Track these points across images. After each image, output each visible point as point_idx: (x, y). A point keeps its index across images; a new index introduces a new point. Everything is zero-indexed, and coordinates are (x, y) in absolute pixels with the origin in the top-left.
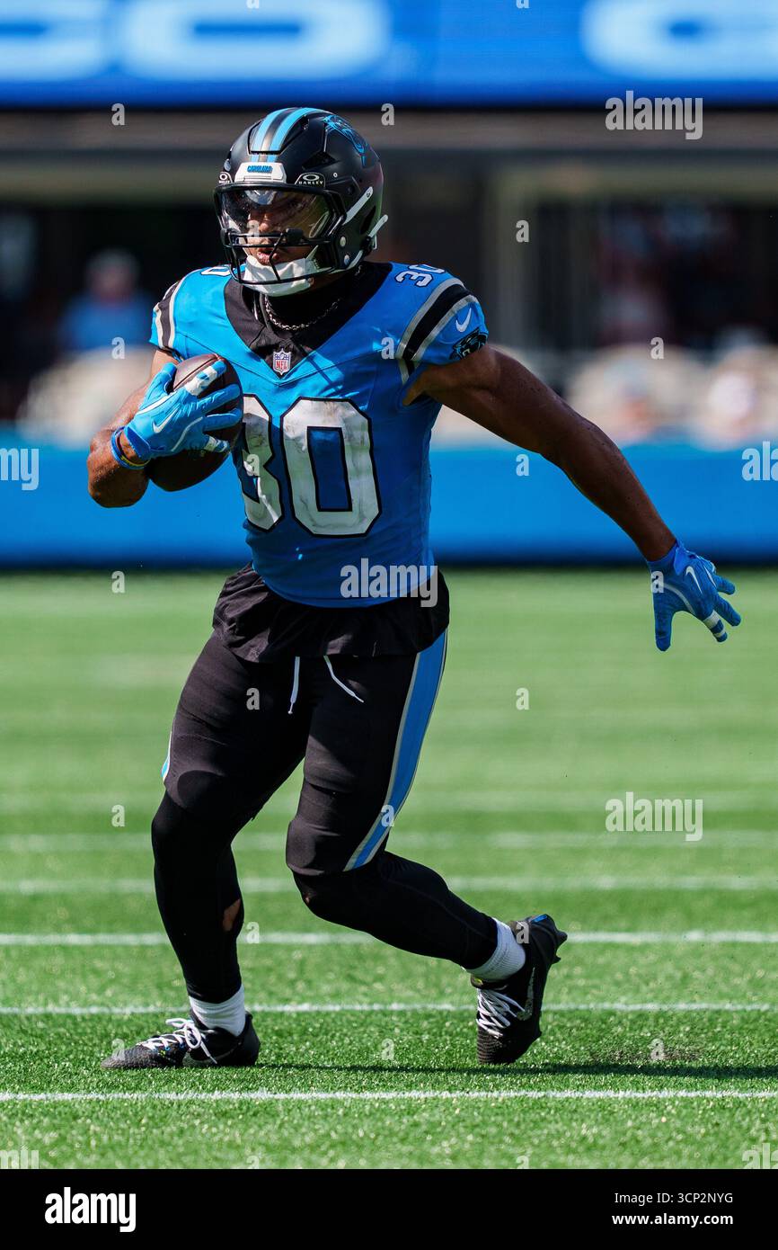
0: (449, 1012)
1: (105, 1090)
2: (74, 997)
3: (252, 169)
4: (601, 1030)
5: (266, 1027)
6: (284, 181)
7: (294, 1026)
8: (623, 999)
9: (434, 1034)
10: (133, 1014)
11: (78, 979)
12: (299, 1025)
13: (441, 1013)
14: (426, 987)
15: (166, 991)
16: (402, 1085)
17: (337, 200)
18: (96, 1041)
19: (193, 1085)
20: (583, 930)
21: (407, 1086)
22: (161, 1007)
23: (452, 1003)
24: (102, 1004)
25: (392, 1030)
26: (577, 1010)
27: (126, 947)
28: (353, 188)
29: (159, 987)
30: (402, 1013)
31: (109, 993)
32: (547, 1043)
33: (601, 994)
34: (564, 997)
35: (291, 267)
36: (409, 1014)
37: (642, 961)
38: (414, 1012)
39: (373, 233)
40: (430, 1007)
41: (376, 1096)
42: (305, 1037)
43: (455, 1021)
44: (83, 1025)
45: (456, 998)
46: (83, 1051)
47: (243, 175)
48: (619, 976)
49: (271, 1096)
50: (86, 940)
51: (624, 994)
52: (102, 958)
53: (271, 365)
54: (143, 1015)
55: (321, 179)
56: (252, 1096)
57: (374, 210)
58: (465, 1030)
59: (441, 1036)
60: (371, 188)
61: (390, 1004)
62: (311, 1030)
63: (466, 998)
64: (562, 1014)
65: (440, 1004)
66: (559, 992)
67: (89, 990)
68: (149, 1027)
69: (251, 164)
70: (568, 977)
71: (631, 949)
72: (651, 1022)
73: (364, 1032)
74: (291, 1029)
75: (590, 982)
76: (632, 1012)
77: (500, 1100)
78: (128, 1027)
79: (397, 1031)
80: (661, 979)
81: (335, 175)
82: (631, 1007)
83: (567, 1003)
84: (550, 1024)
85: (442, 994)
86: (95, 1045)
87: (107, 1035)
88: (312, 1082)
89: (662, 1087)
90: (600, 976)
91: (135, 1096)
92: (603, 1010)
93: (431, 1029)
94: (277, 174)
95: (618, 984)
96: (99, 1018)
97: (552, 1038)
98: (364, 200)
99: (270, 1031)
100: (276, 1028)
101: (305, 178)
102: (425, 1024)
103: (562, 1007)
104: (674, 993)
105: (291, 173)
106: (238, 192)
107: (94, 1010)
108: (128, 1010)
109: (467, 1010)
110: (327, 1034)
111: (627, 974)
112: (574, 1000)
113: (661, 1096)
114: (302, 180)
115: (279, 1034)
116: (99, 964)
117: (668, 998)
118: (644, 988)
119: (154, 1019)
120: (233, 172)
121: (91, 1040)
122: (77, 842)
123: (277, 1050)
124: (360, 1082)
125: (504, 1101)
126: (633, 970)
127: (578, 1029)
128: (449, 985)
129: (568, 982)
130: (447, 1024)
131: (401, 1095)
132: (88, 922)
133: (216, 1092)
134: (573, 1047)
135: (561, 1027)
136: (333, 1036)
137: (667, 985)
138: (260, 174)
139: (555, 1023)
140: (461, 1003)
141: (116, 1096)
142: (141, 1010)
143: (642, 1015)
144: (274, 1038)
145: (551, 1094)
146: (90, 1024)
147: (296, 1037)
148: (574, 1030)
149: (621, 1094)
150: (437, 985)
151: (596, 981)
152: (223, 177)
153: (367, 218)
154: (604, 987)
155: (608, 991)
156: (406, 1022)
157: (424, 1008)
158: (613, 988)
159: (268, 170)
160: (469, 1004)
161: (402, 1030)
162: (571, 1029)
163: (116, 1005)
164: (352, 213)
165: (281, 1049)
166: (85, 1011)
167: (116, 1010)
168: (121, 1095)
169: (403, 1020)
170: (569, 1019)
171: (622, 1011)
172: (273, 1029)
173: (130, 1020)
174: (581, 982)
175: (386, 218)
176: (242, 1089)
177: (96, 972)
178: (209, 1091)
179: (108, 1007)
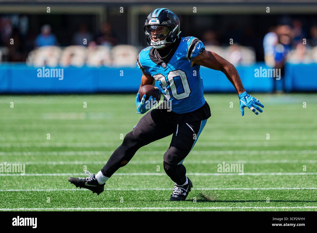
0: (119, 190)
1: (44, 208)
2: (38, 187)
3: (152, 21)
4: (153, 194)
5: (80, 194)
6: (159, 24)
7: (86, 193)
8: (158, 188)
9: (116, 195)
10: (50, 191)
11: (38, 183)
12: (87, 193)
13: (118, 191)
14: (115, 185)
15: (58, 186)
16: (109, 206)
17: (171, 27)
18: (43, 197)
19: (64, 206)
20: (149, 172)
21: (110, 207)
22: (57, 189)
23: (120, 189)
24: (44, 189)
25: (107, 194)
26: (148, 190)
27: (49, 176)
28: (174, 25)
29: (56, 185)
30: (109, 191)
31: (45, 186)
32: (141, 197)
33: (153, 186)
34: (145, 187)
35: (161, 42)
36: (111, 191)
37: (162, 179)
38: (112, 190)
39: (178, 35)
40: (115, 189)
41: (104, 209)
42: (88, 196)
43: (121, 192)
44: (40, 193)
45: (121, 187)
46: (40, 199)
47: (150, 23)
48: (157, 183)
49: (81, 209)
50: (41, 175)
51: (158, 186)
52: (44, 179)
53: (162, 66)
54: (52, 191)
55: (167, 23)
56: (77, 209)
57: (178, 30)
58: (123, 194)
59: (118, 196)
60: (178, 25)
61: (107, 188)
62: (89, 194)
63: (123, 187)
64: (144, 191)
65: (118, 189)
66: (144, 186)
67: (41, 186)
68: (54, 194)
69: (152, 20)
70: (146, 183)
71: (159, 177)
72: (164, 192)
73: (101, 195)
74: (85, 194)
75: (150, 184)
76: (160, 190)
77: (131, 209)
78: (49, 194)
79: (108, 194)
80: (166, 183)
81: (170, 22)
82: (159, 189)
83: (145, 188)
84: (141, 193)
85: (118, 186)
86: (42, 198)
87: (45, 196)
88: (90, 206)
89: (166, 207)
90: (153, 183)
91: (51, 209)
92: (153, 190)
93: (116, 194)
94: (158, 22)
95: (156, 184)
96: (43, 192)
97: (142, 196)
98: (176, 27)
99: (80, 195)
100: (82, 194)
101: (164, 23)
102: (114, 193)
103: (144, 189)
104: (169, 187)
105: (161, 22)
106: (149, 26)
107: (42, 190)
108: (49, 190)
109: (124, 190)
110: (93, 195)
111: (158, 182)
112: (147, 188)
113: (166, 209)
114: (163, 23)
115: (83, 195)
116: (43, 180)
117: (168, 187)
118: (162, 185)
119: (55, 192)
120: (148, 22)
121: (41, 197)
122: (38, 153)
123: (82, 199)
124: (100, 206)
125: (131, 210)
126: (160, 181)
127: (148, 194)
128: (120, 184)
129: (146, 184)
130: (119, 193)
131: (109, 208)
132: (41, 171)
133: (69, 208)
134: (147, 198)
135: (144, 194)
136: (94, 196)
137: (167, 185)
138: (154, 22)
139: (143, 193)
140: (122, 188)
141: (47, 209)
142: (52, 190)
143: (162, 191)
144: (81, 196)
145: (142, 208)
146: (41, 193)
147: (86, 196)
148: (147, 194)
149: (157, 208)
150: (117, 185)
151: (152, 184)
152: (146, 23)
153: (177, 32)
154: (153, 185)
155: (154, 186)
156: (110, 193)
157: (114, 190)
158: (155, 185)
159: (156, 21)
160: (124, 189)
161: (109, 194)
162: (146, 194)
163: (47, 189)
164: (174, 30)
165: (83, 199)
166: (40, 190)
167: (47, 190)
168: (48, 209)
169: (110, 192)
170: (146, 192)
171: (157, 190)
172: (81, 194)
173: (50, 192)
174: (148, 184)
175: (181, 32)
176: (74, 207)
177: (42, 182)
178: (67, 208)
179: (45, 189)
